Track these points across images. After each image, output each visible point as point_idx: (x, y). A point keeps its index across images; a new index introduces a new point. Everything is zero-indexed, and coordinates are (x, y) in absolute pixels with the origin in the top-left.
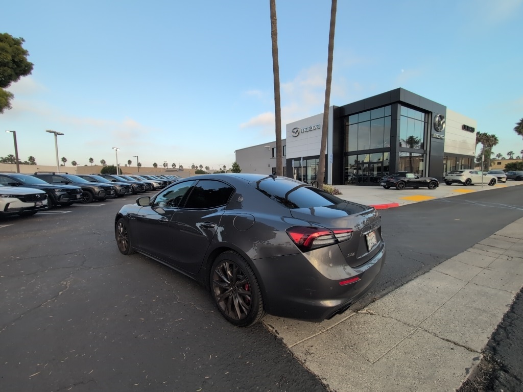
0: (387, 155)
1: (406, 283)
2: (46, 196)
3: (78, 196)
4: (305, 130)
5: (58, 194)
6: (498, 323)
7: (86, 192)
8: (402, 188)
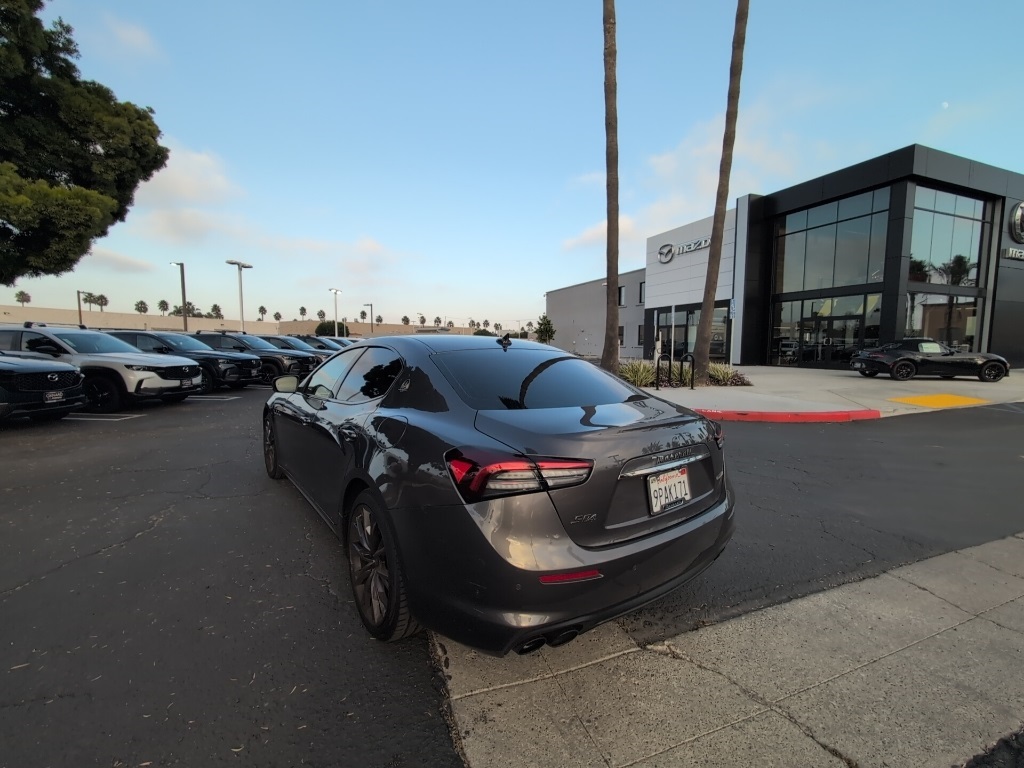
0: (874, 301)
1: (803, 596)
2: (199, 370)
3: (254, 372)
4: (686, 249)
5: (222, 367)
6: (1006, 734)
7: (271, 365)
8: (907, 377)
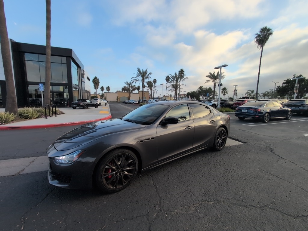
8: (86, 108)
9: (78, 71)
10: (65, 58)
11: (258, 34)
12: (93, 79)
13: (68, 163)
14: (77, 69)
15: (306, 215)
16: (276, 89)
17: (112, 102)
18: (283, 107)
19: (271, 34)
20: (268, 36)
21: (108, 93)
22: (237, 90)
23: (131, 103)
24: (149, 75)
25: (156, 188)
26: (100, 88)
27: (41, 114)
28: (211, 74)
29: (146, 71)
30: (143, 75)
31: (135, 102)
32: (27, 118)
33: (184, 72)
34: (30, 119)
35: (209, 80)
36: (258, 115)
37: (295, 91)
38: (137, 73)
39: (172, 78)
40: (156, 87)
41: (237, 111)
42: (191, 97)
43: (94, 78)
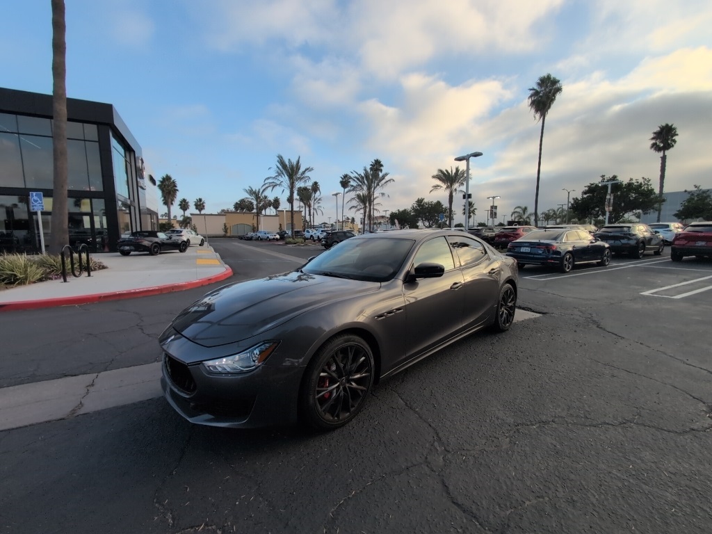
8: (157, 253)
9: (128, 160)
10: (95, 126)
11: (533, 89)
12: (161, 180)
13: (241, 373)
14: (124, 155)
15: (695, 427)
16: (570, 205)
17: (213, 237)
18: (596, 240)
19: (559, 90)
20: (554, 95)
21: (200, 215)
22: (496, 207)
23: (261, 239)
24: (304, 172)
25: (416, 412)
26: (179, 203)
27: (48, 270)
28: (441, 171)
29: (298, 162)
30: (291, 171)
31: (271, 237)
32: (13, 283)
33: (382, 166)
34: (19, 284)
35: (438, 186)
36: (552, 259)
37: (607, 209)
38: (278, 167)
39: (358, 179)
40: (320, 199)
41: (511, 252)
42: (399, 224)
43: (164, 179)
